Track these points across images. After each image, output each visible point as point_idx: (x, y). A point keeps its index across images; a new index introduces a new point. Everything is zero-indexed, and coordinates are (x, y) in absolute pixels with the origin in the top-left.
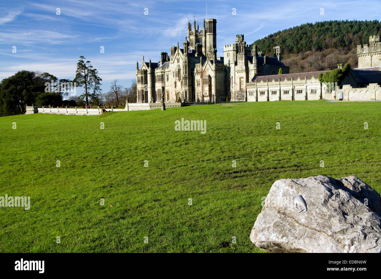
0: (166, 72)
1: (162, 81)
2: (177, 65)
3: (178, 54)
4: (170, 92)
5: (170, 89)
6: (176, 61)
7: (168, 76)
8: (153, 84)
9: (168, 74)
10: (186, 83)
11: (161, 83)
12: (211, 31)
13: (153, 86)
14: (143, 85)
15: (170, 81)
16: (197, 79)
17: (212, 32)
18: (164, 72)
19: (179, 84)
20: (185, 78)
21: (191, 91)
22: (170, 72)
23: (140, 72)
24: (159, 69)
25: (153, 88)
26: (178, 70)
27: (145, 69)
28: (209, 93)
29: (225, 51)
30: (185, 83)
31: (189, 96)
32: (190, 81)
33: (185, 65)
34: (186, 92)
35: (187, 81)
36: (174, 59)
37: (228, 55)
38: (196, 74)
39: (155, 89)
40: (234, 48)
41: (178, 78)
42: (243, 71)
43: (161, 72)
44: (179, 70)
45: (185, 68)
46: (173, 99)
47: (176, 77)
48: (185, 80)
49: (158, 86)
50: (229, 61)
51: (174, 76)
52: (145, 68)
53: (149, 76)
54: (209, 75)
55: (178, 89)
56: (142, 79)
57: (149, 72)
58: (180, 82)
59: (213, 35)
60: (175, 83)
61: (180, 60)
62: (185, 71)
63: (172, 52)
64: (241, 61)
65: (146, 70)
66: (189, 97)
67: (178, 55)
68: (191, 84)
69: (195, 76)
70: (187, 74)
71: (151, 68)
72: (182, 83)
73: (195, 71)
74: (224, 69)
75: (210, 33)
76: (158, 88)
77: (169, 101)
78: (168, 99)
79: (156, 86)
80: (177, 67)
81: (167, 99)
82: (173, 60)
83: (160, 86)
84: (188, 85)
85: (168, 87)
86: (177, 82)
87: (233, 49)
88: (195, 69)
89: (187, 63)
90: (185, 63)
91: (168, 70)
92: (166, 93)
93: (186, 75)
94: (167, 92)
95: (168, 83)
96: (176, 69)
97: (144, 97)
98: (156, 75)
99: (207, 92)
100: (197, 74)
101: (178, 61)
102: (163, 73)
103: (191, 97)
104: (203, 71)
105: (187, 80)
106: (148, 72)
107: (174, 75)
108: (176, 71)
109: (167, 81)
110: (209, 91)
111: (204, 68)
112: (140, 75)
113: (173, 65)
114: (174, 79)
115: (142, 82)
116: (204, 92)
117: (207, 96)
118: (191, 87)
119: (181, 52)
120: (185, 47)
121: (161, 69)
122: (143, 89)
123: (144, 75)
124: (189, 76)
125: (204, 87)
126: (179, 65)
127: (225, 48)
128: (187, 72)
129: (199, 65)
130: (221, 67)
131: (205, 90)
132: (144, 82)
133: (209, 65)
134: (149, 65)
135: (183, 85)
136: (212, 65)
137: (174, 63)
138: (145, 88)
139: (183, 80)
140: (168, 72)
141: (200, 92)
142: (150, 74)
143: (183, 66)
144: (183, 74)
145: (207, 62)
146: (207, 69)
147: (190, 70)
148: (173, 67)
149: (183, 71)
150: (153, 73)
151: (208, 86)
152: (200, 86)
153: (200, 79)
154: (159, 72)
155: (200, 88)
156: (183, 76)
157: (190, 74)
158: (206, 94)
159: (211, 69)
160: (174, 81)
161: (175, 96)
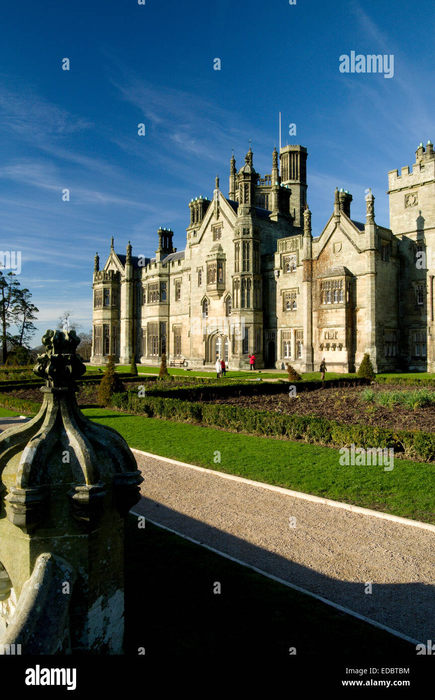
0: (174, 274)
1: (160, 301)
2: (214, 248)
3: (218, 212)
4: (183, 330)
5: (186, 323)
6: (209, 234)
7: (178, 285)
8: (135, 309)
9: (179, 280)
10: (246, 299)
11: (158, 307)
12: (294, 175)
13: (135, 316)
14: (107, 311)
15: (185, 299)
16: (285, 287)
18: (168, 275)
19: (217, 305)
20: (244, 284)
21: (262, 326)
22: (185, 273)
23: (100, 277)
24: (153, 266)
25: (135, 320)
26: (216, 261)
27: (115, 270)
28: (347, 333)
29: (398, 187)
30: (243, 302)
31: (255, 343)
32: (258, 293)
33: (244, 243)
34: (247, 329)
35: (248, 294)
36: (202, 230)
37: (407, 201)
38: (281, 271)
39: (139, 325)
41: (214, 287)
43: (160, 275)
44: (221, 262)
45: (244, 252)
46: (195, 354)
47: (208, 282)
48: (243, 290)
49: (150, 314)
50: (421, 221)
51: (200, 283)
52: (115, 266)
53: (124, 288)
54: (345, 268)
56: (106, 297)
57: (125, 277)
58: (222, 298)
59: (301, 184)
60: (205, 303)
61: (223, 232)
62: (244, 262)
63: (193, 215)
65: (118, 273)
66: (255, 348)
67: (215, 215)
68: (260, 306)
69: (276, 279)
70: (248, 270)
71: (130, 265)
72: (227, 301)
73: (277, 264)
74: (394, 252)
75: (292, 182)
76: (149, 320)
77: (179, 358)
78: (178, 350)
79: (143, 315)
80: (212, 253)
81: (175, 353)
82: (200, 233)
83: (155, 314)
84: (251, 306)
85: (180, 318)
86: (211, 299)
87: (433, 178)
88: (277, 257)
89: (251, 235)
90: (244, 233)
91: (180, 268)
92: (172, 335)
93: (246, 272)
94: (175, 331)
95: (178, 304)
96: (210, 258)
97: (110, 346)
98: (145, 284)
99: (337, 329)
100: (284, 273)
101: (217, 234)
102: (165, 279)
103: (262, 349)
104: (315, 256)
105: (248, 290)
106: (122, 279)
107: (200, 279)
108: (210, 263)
109: (176, 300)
110: (347, 329)
111: (317, 247)
112: (101, 285)
113: (198, 248)
114: (199, 293)
115: (104, 305)
116: (324, 330)
117: (338, 345)
118: (261, 313)
119: (228, 206)
120: (243, 186)
121: (158, 267)
122: (109, 323)
123: (111, 284)
124: (256, 278)
125: (321, 312)
126: (220, 245)
127: (393, 179)
128: (251, 265)
129: (294, 239)
130: (388, 242)
131: (328, 322)
132: (110, 305)
133: (341, 233)
134: (127, 258)
135: (235, 307)
136: (358, 232)
137: (201, 243)
138: (112, 319)
139: (235, 291)
140: (178, 273)
141: (295, 332)
142: (128, 283)
143: (236, 244)
144: (236, 271)
145: (336, 223)
146: (332, 250)
147: (258, 259)
148: (199, 254)
149: (237, 260)
150: (135, 278)
151: (344, 310)
152: (296, 311)
153: (295, 288)
154: (153, 276)
155: (297, 316)
156: (237, 279)
157: (260, 272)
158: (334, 338)
159: (355, 245)
160: (202, 298)
161: (202, 344)
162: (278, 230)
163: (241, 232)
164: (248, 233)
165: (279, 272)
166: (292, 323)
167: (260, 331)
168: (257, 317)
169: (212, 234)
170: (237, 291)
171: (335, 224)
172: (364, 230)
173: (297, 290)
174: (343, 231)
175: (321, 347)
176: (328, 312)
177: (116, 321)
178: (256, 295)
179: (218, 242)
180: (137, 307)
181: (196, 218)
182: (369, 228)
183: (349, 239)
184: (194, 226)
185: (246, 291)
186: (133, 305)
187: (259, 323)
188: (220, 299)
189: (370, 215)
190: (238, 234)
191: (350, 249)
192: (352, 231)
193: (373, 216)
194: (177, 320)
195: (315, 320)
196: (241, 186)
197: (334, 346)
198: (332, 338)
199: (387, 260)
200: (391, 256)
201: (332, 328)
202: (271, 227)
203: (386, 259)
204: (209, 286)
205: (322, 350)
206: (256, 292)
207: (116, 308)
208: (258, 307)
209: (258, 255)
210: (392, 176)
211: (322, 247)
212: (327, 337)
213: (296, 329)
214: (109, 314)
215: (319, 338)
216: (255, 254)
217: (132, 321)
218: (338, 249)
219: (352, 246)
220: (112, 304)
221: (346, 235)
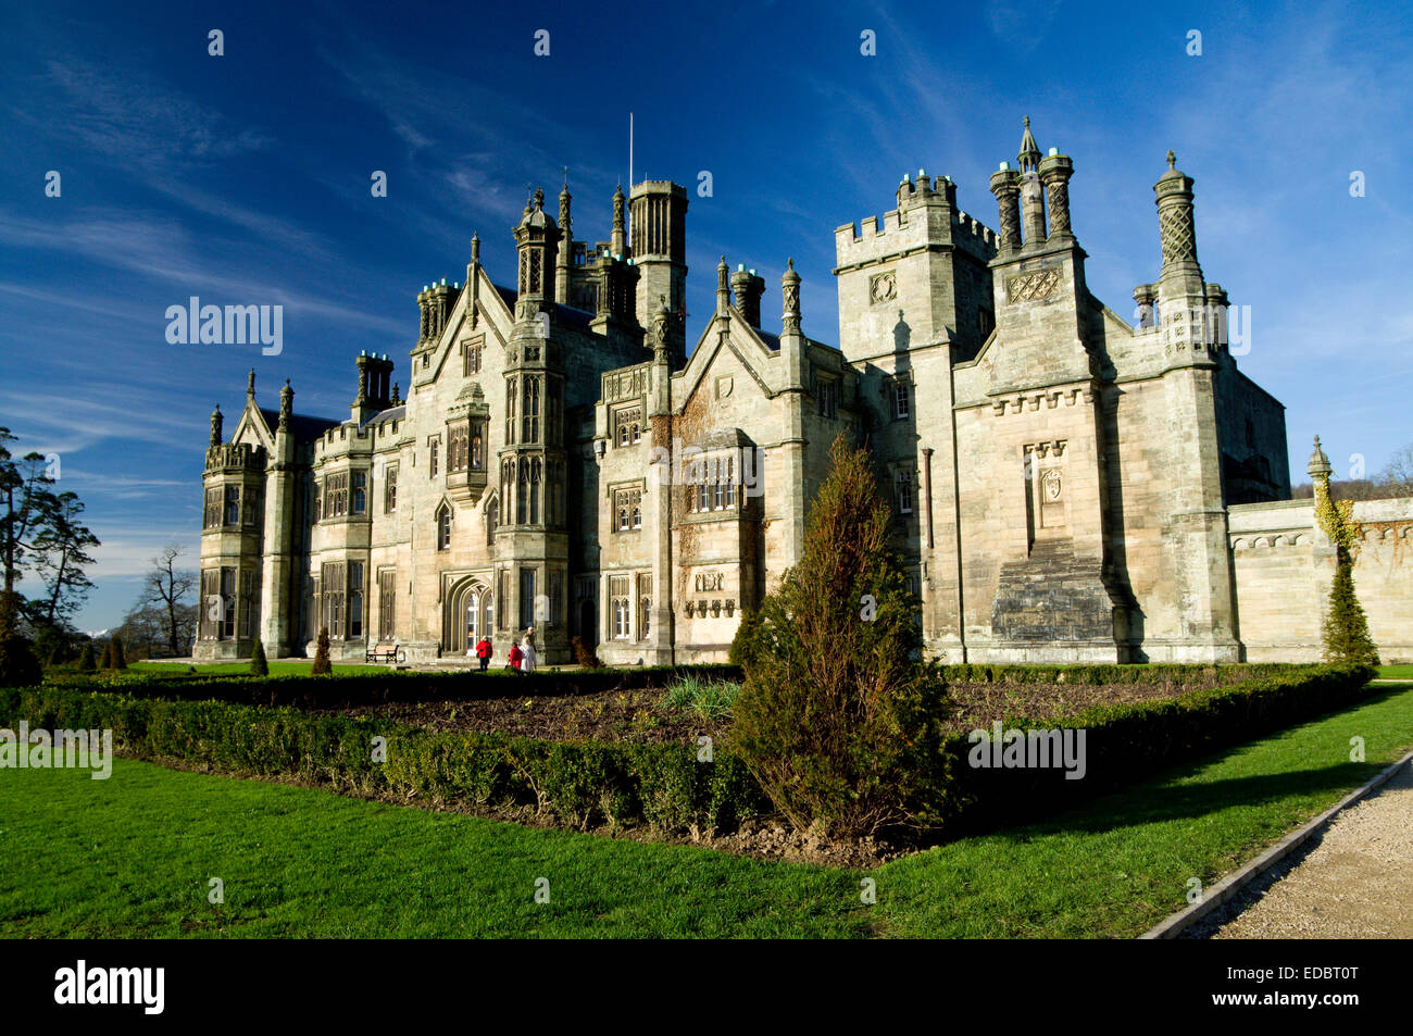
0: (383, 452)
1: (351, 514)
2: (464, 391)
3: (476, 313)
4: (398, 579)
5: (405, 563)
6: (456, 361)
7: (391, 477)
8: (298, 531)
9: (393, 465)
10: (528, 505)
11: (345, 526)
12: (658, 244)
13: (297, 547)
14: (231, 537)
15: (405, 508)
16: (617, 477)
17: (664, 253)
18: (370, 455)
19: (468, 519)
20: (523, 471)
21: (565, 566)
22: (406, 450)
23: (219, 459)
24: (337, 434)
25: (296, 558)
26: (466, 422)
27: (255, 444)
28: (743, 577)
29: (854, 260)
30: (521, 511)
31: (549, 604)
32: (557, 492)
33: (526, 379)
34: (526, 575)
35: (534, 492)
36: (441, 352)
37: (874, 291)
38: (609, 443)
39: (306, 569)
40: (932, 231)
41: (462, 478)
42: (1067, 390)
43: (352, 455)
44: (477, 422)
45: (526, 399)
46: (420, 632)
47: (450, 469)
48: (521, 485)
49: (329, 542)
50: (902, 331)
51: (434, 470)
52: (254, 433)
53: (273, 484)
54: (740, 433)
55: (458, 556)
56: (229, 504)
57: (276, 461)
58: (481, 503)
59: (672, 264)
60: (443, 515)
61: (485, 354)
62: (525, 422)
63: (427, 320)
64: (1038, 312)
65: (262, 450)
67: (470, 319)
68: (560, 520)
69: (599, 461)
70: (535, 440)
71: (287, 432)
72: (491, 510)
73: (601, 427)
74: (848, 399)
75: (655, 258)
76: (325, 557)
77: (390, 642)
78: (387, 626)
79: (314, 547)
80: (459, 403)
81: (381, 632)
82: (436, 359)
83: (338, 544)
84: (541, 521)
85: (392, 550)
86: (456, 505)
87: (925, 241)
88: (601, 411)
89: (542, 362)
90: (527, 358)
91: (396, 439)
92: (375, 590)
93: (529, 445)
94: (381, 580)
95: (390, 521)
96: (456, 414)
97: (236, 616)
98: (319, 475)
99: (722, 569)
100: (615, 446)
101: (472, 362)
102: (361, 463)
103: (565, 618)
104: (678, 405)
105: (535, 484)
106: (270, 463)
107: (434, 462)
108: (454, 426)
109: (387, 511)
110: (743, 567)
111: (683, 384)
112: (221, 477)
113: (432, 393)
114: (434, 492)
115: (226, 523)
116: (695, 571)
117: (723, 604)
118: (564, 537)
119: (497, 298)
120: (528, 255)
121: (348, 438)
122: (236, 564)
123: (242, 477)
124: (552, 457)
125: (687, 529)
126: (478, 385)
127: (846, 243)
128: (541, 427)
129: (637, 372)
130: (834, 377)
131: (702, 553)
132: (239, 524)
133: (731, 355)
134: (281, 417)
135: (505, 522)
136: (767, 354)
137: (439, 381)
138: (243, 556)
139: (506, 487)
140: (391, 451)
141: (639, 578)
142: (283, 473)
143: (509, 381)
144: (507, 443)
145: (721, 334)
146: (713, 392)
147: (558, 417)
148: (433, 406)
149: (511, 418)
150: (299, 462)
151: (736, 524)
152: (640, 530)
153: (639, 480)
154: (336, 458)
155: (641, 543)
156: (510, 458)
157: (562, 445)
158: (716, 587)
159: (760, 381)
160: (437, 503)
161: (435, 608)
162: (609, 354)
163: (520, 354)
164: (537, 358)
165: (604, 444)
166: (631, 558)
167: (561, 577)
168: (554, 545)
169: (461, 360)
170: (509, 486)
171: (718, 337)
172: (779, 348)
173: (641, 483)
174: (736, 352)
175: (690, 611)
176: (702, 531)
177: (252, 559)
178: (553, 495)
179: (474, 378)
180: (302, 529)
181: (431, 328)
182: (789, 344)
183: (748, 368)
184: (426, 345)
185: (529, 486)
186: (293, 523)
187: (559, 560)
188: (475, 506)
189: (791, 315)
190: (515, 360)
191: (749, 389)
192: (754, 350)
193: (797, 318)
194: (387, 557)
195: (676, 550)
196: (524, 255)
197: (716, 607)
198: (712, 589)
199: (832, 416)
200: (841, 406)
201: (712, 567)
202: (592, 347)
203: (829, 414)
204: (452, 477)
205: (691, 616)
206: (553, 489)
207: (253, 533)
208: (558, 523)
209: (559, 406)
210: (843, 237)
211: (692, 387)
212: (701, 586)
213: (640, 571)
214: (235, 545)
215: (684, 590)
216: (552, 405)
217: (288, 559)
218: (724, 390)
219: (754, 383)
220: (243, 521)
221: (742, 359)
